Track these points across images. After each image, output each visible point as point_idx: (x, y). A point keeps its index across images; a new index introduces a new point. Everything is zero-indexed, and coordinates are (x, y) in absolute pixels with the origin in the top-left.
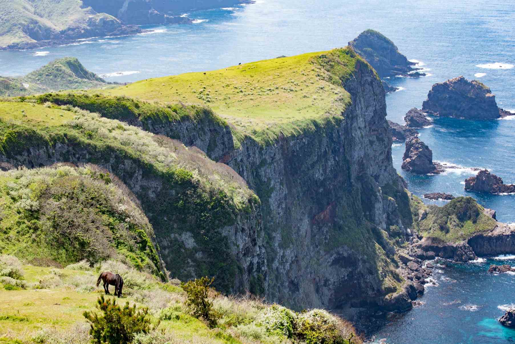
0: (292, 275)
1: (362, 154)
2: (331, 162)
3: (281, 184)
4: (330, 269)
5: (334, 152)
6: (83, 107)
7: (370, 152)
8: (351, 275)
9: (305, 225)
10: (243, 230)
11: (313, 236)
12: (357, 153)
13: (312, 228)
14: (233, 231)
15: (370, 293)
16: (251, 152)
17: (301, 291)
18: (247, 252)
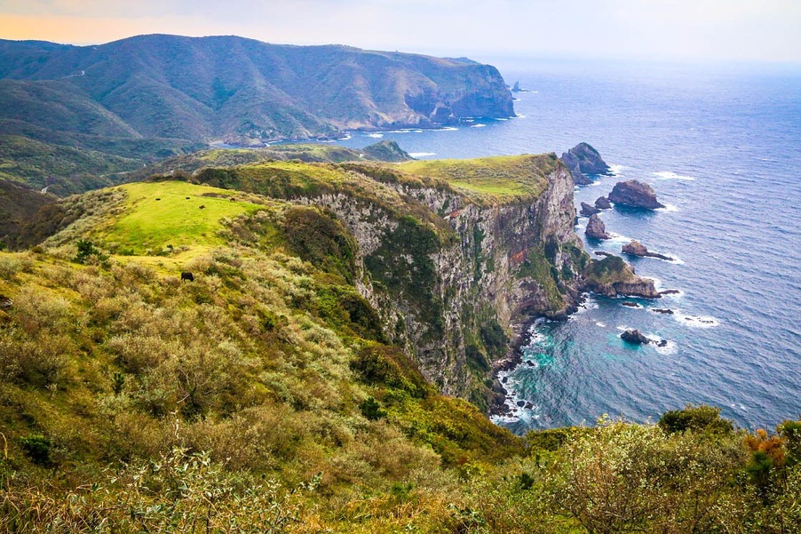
0: (491, 290)
1: (553, 222)
2: (527, 224)
3: (491, 233)
4: (519, 290)
5: (530, 218)
6: (367, 174)
7: (559, 221)
8: (531, 296)
9: (505, 260)
10: (444, 257)
11: (510, 269)
12: (551, 221)
13: (509, 262)
14: (437, 257)
15: (543, 307)
16: (473, 212)
17: (496, 300)
18: (445, 271)
